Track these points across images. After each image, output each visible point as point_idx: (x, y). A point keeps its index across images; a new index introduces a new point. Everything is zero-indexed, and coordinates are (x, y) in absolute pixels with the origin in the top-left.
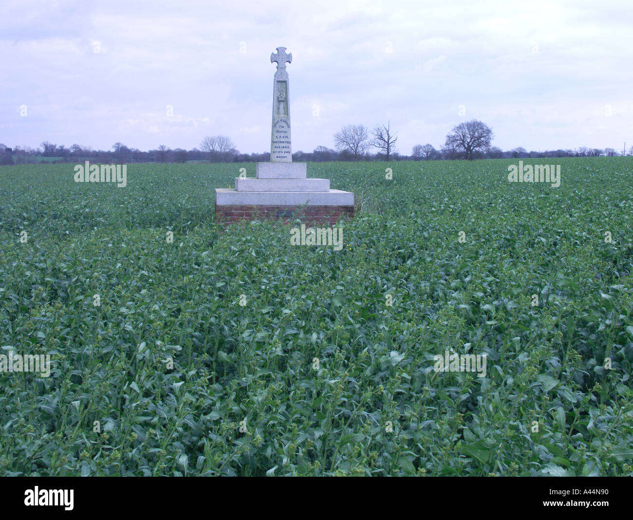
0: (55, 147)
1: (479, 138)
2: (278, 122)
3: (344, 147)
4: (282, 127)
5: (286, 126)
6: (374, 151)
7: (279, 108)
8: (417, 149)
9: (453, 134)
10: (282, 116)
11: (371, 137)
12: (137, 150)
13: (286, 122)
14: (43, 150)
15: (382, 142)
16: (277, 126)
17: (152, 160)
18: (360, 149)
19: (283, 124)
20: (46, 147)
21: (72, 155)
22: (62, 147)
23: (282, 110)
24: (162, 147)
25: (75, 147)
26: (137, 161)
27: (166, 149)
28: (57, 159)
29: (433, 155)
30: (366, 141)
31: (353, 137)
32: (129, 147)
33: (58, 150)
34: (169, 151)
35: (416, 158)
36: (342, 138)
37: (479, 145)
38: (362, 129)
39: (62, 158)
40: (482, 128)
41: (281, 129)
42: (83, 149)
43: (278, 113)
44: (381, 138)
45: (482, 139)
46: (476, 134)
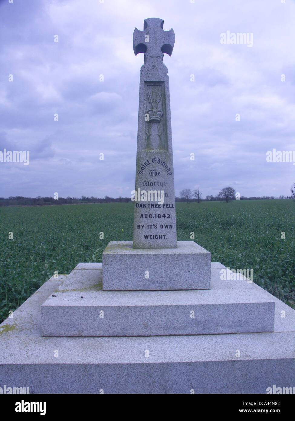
0: (86, 197)
1: (231, 193)
2: (147, 164)
3: (183, 196)
4: (156, 174)
5: (164, 173)
6: (193, 198)
7: (149, 137)
8: (207, 197)
9: (222, 192)
10: (155, 151)
11: (193, 193)
12: (113, 198)
13: (163, 164)
14: (82, 198)
15: (196, 195)
16: (146, 171)
17: (117, 201)
18: (189, 197)
19: (159, 168)
20: (83, 197)
21: (91, 200)
22: (88, 197)
23: (155, 140)
24: (120, 197)
25: (92, 197)
26: (112, 202)
27: (122, 198)
28: (86, 201)
29: (213, 199)
30: (191, 194)
31: (186, 193)
32: (110, 197)
33: (87, 198)
34: (123, 199)
35: (207, 200)
36: (182, 193)
37: (231, 196)
38: (189, 190)
39: (88, 201)
40: (232, 190)
41: (154, 179)
42: (94, 197)
43: (148, 146)
44: (196, 193)
45: (232, 193)
46: (230, 192)
